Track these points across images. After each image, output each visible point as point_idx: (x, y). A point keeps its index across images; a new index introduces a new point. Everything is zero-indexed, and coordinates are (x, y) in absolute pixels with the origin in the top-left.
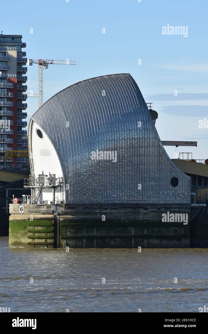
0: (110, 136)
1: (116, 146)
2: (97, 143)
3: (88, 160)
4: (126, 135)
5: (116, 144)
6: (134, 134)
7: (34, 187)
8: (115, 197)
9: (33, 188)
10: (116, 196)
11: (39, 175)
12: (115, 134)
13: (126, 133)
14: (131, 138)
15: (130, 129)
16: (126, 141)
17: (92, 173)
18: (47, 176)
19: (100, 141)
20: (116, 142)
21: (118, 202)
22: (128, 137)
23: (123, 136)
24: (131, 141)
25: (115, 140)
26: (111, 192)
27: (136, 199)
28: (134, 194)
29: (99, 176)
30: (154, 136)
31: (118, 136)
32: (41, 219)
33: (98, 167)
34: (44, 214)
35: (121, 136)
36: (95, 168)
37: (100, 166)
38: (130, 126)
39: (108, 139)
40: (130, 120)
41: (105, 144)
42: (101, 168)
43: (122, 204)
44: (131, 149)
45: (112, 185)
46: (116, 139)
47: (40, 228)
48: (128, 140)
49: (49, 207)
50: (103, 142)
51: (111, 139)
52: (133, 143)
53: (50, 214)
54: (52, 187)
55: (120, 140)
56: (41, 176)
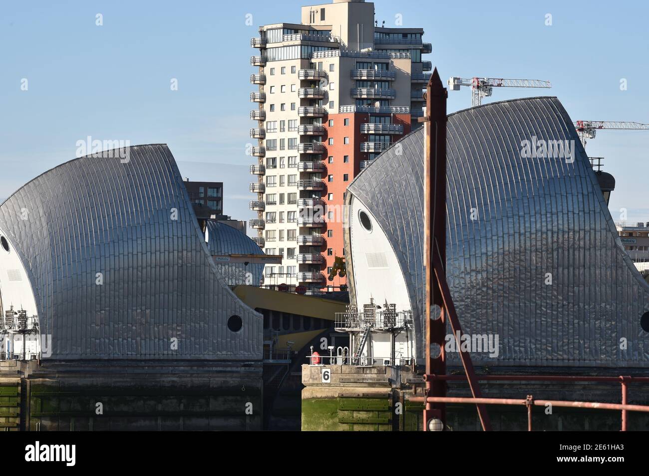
0: (511, 226)
1: (523, 245)
2: (483, 241)
3: (463, 275)
4: (544, 224)
5: (523, 242)
6: (560, 222)
7: (355, 329)
8: (520, 352)
9: (353, 333)
10: (522, 349)
11: (365, 306)
12: (522, 221)
13: (544, 219)
14: (555, 229)
15: (554, 210)
16: (544, 236)
17: (473, 302)
18: (379, 307)
19: (489, 236)
20: (522, 238)
21: (528, 363)
22: (550, 227)
23: (538, 226)
24: (555, 235)
25: (520, 234)
26: (511, 341)
27: (565, 356)
28: (563, 346)
29: (486, 308)
30: (604, 226)
31: (528, 225)
32: (366, 396)
33: (484, 289)
34: (371, 385)
35: (533, 226)
36: (479, 292)
37: (488, 288)
38: (554, 206)
39: (506, 231)
40: (553, 193)
41: (500, 242)
42: (490, 292)
43: (536, 367)
44: (555, 253)
45: (514, 327)
46: (522, 231)
47: (363, 415)
48: (550, 234)
49: (381, 371)
50: (494, 238)
51: (512, 232)
52: (560, 240)
53: (383, 385)
54: (388, 331)
55: (531, 234)
56: (370, 308)
